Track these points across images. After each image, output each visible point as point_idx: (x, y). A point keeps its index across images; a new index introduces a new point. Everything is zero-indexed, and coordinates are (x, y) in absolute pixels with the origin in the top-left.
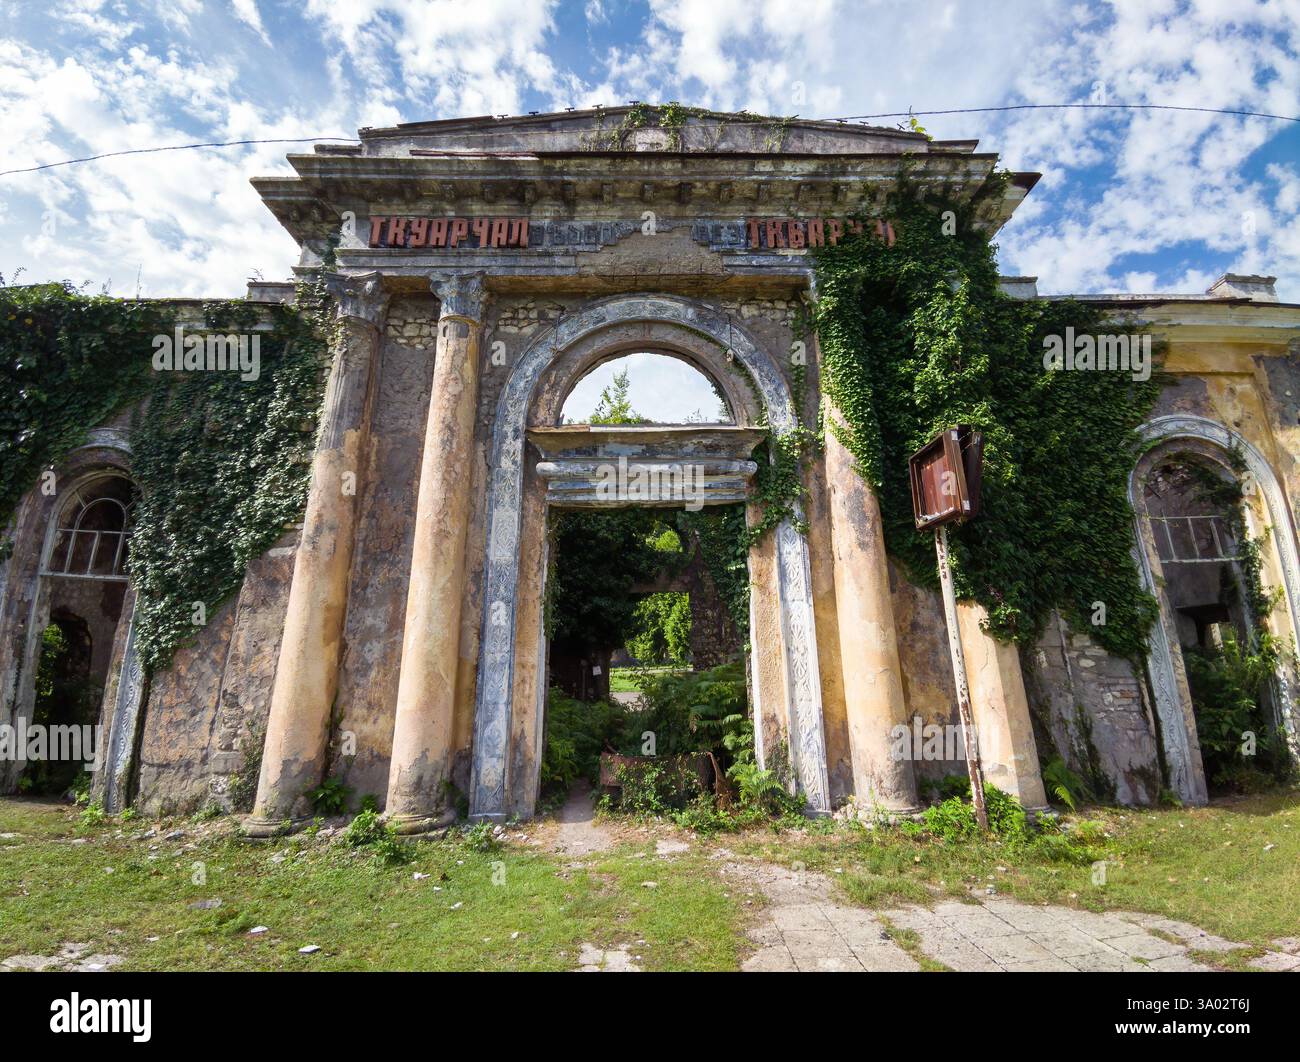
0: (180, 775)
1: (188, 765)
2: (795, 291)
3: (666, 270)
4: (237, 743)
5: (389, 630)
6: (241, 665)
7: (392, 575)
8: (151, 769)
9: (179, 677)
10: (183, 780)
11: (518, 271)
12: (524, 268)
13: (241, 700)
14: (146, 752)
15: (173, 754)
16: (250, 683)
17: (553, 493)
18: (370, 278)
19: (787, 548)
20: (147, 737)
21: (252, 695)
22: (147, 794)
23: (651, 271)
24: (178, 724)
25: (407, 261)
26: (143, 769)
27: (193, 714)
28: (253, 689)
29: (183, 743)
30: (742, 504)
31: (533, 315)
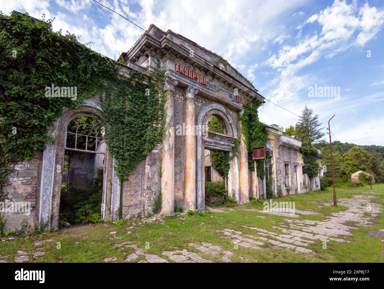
0: (134, 208)
1: (136, 205)
2: (238, 111)
3: (225, 101)
4: (152, 199)
5: (180, 172)
6: (150, 180)
7: (180, 160)
8: (126, 208)
9: (131, 183)
10: (135, 209)
11: (203, 91)
12: (204, 90)
13: (152, 188)
14: (124, 203)
15: (132, 203)
16: (153, 184)
17: (206, 145)
18: (176, 81)
19: (235, 161)
20: (124, 199)
21: (154, 187)
22: (126, 214)
23: (223, 100)
24: (132, 195)
25: (183, 78)
26: (123, 208)
27: (136, 192)
28: (154, 186)
29: (134, 200)
30: (230, 151)
31: (200, 101)
